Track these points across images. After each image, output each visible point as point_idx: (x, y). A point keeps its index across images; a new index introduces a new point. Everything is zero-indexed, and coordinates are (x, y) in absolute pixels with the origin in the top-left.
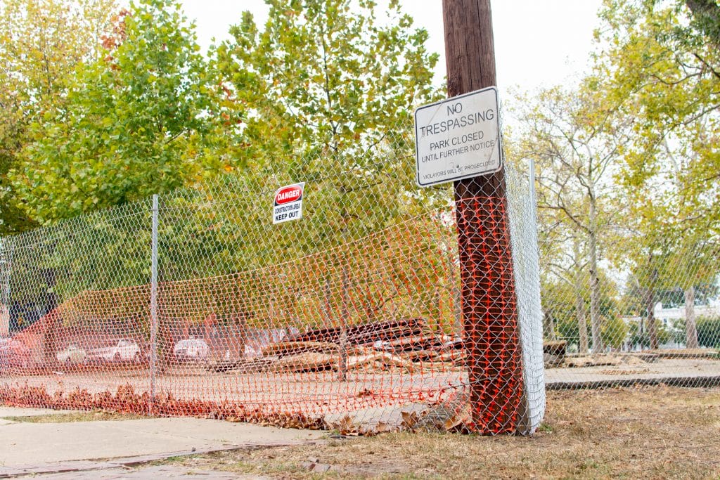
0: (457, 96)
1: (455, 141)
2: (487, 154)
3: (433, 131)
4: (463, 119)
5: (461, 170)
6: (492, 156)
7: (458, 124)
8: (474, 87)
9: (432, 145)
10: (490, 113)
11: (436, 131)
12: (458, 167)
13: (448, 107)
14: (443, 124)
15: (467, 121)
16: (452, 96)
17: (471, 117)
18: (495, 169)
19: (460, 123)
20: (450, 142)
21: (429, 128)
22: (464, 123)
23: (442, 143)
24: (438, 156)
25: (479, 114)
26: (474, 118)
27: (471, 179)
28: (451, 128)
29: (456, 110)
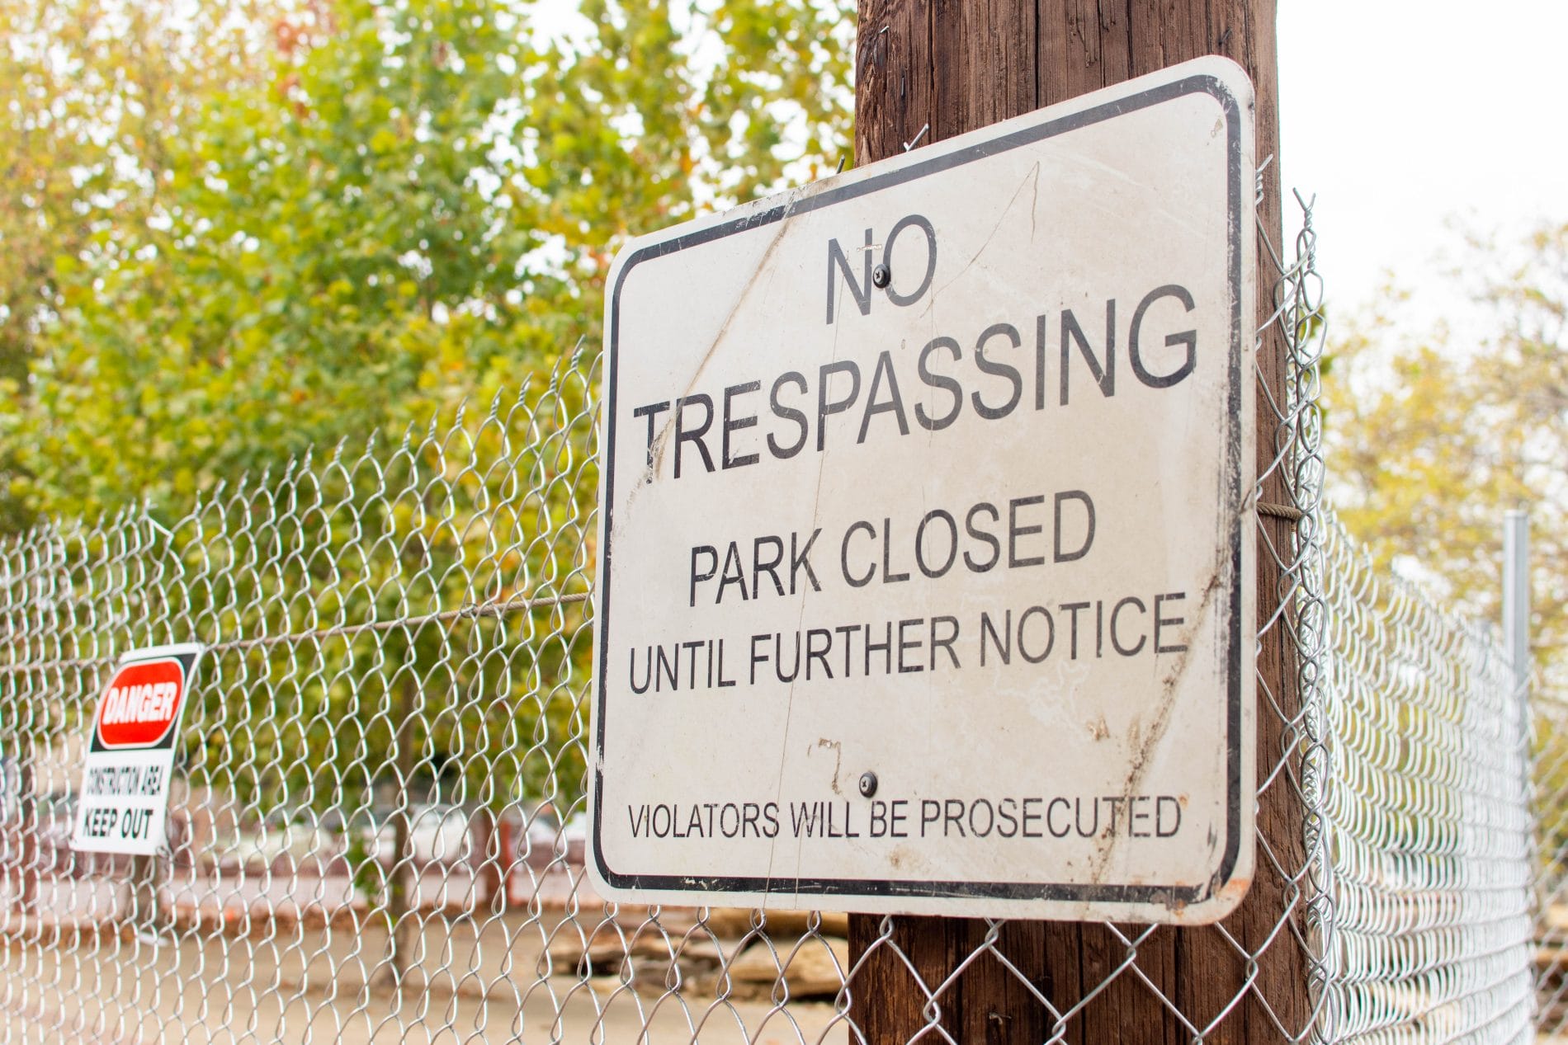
0: (912, 157)
1: (864, 553)
2: (1119, 727)
3: (713, 439)
4: (938, 361)
5: (887, 823)
6: (1162, 752)
7: (896, 405)
8: (1057, 72)
9: (705, 563)
10: (1166, 317)
11: (742, 443)
12: (871, 790)
13: (834, 249)
14: (790, 396)
15: (971, 379)
16: (873, 157)
17: (998, 350)
18: (1185, 895)
19: (913, 391)
20: (824, 560)
21: (694, 417)
22: (939, 403)
23: (768, 553)
24: (736, 664)
25: (1069, 323)
26: (1023, 360)
27: (964, 931)
28: (842, 426)
29: (885, 280)
